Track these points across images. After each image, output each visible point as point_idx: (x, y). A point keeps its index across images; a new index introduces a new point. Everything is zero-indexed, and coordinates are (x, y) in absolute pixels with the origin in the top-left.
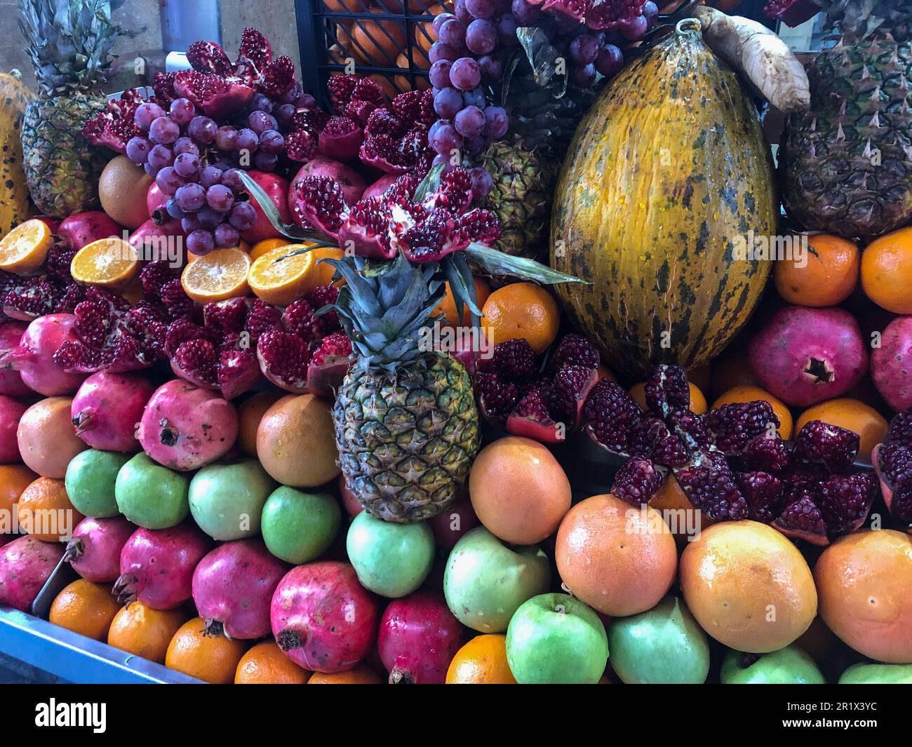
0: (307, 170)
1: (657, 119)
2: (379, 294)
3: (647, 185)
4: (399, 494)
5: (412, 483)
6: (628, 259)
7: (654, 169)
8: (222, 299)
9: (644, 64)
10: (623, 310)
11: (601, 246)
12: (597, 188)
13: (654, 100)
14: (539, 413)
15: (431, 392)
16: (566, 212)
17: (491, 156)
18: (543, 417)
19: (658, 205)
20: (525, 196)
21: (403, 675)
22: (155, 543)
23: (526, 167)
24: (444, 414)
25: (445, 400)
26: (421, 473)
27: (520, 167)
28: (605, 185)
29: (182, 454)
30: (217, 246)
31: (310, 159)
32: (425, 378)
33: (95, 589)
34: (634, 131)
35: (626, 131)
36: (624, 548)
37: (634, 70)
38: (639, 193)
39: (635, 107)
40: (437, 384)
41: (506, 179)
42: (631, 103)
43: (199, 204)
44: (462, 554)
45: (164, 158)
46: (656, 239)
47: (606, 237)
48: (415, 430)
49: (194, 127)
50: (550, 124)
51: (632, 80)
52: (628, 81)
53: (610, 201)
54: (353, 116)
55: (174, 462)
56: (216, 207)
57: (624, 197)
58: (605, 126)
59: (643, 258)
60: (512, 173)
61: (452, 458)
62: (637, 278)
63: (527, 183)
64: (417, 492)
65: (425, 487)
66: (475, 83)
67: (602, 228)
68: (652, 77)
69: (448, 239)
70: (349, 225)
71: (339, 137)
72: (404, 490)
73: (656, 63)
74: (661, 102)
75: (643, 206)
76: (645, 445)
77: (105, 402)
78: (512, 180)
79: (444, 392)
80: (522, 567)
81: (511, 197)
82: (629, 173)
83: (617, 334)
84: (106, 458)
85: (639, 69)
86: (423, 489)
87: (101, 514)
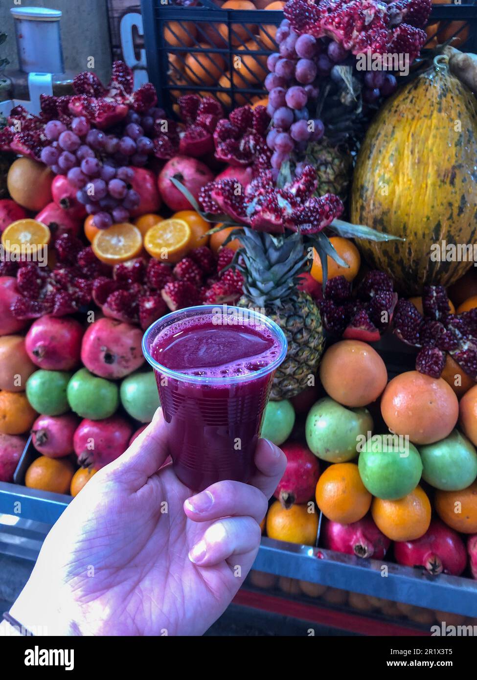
0: (173, 165)
1: (430, 127)
2: (267, 254)
3: (426, 172)
4: (280, 383)
5: (290, 375)
6: (415, 220)
7: (430, 161)
8: (127, 260)
9: (416, 88)
10: (410, 253)
11: (395, 212)
12: (391, 174)
13: (426, 114)
14: (368, 324)
15: (300, 317)
16: (367, 190)
17: (310, 153)
18: (371, 326)
19: (434, 185)
20: (335, 179)
21: (289, 494)
22: (101, 429)
23: (333, 159)
24: (309, 330)
25: (308, 321)
26: (295, 369)
27: (329, 159)
28: (397, 171)
29: (117, 369)
30: (115, 222)
31: (172, 157)
32: (295, 308)
33: (55, 463)
34: (415, 135)
35: (408, 135)
36: (433, 404)
37: (409, 92)
38: (421, 177)
39: (413, 119)
40: (303, 311)
41: (323, 168)
42: (410, 117)
43: (103, 195)
44: (320, 416)
45: (72, 162)
46: (433, 207)
47: (399, 206)
48: (292, 342)
49: (90, 138)
50: (347, 129)
51: (409, 100)
52: (406, 101)
53: (401, 182)
54: (203, 125)
55: (111, 374)
56: (117, 196)
57: (411, 180)
58: (393, 132)
59: (425, 219)
60: (326, 164)
61: (312, 358)
62: (420, 233)
63: (335, 170)
64: (291, 380)
65: (297, 377)
66: (304, 104)
67: (395, 201)
68: (423, 98)
69: (324, 217)
70: (261, 213)
71: (195, 141)
72: (284, 380)
73: (424, 87)
74: (431, 115)
75: (424, 186)
76: (430, 339)
77: (53, 338)
78: (326, 168)
79: (307, 316)
80: (361, 421)
81: (326, 180)
82: (413, 164)
83: (403, 268)
84: (56, 375)
85: (413, 92)
86: (295, 379)
87: (55, 413)
